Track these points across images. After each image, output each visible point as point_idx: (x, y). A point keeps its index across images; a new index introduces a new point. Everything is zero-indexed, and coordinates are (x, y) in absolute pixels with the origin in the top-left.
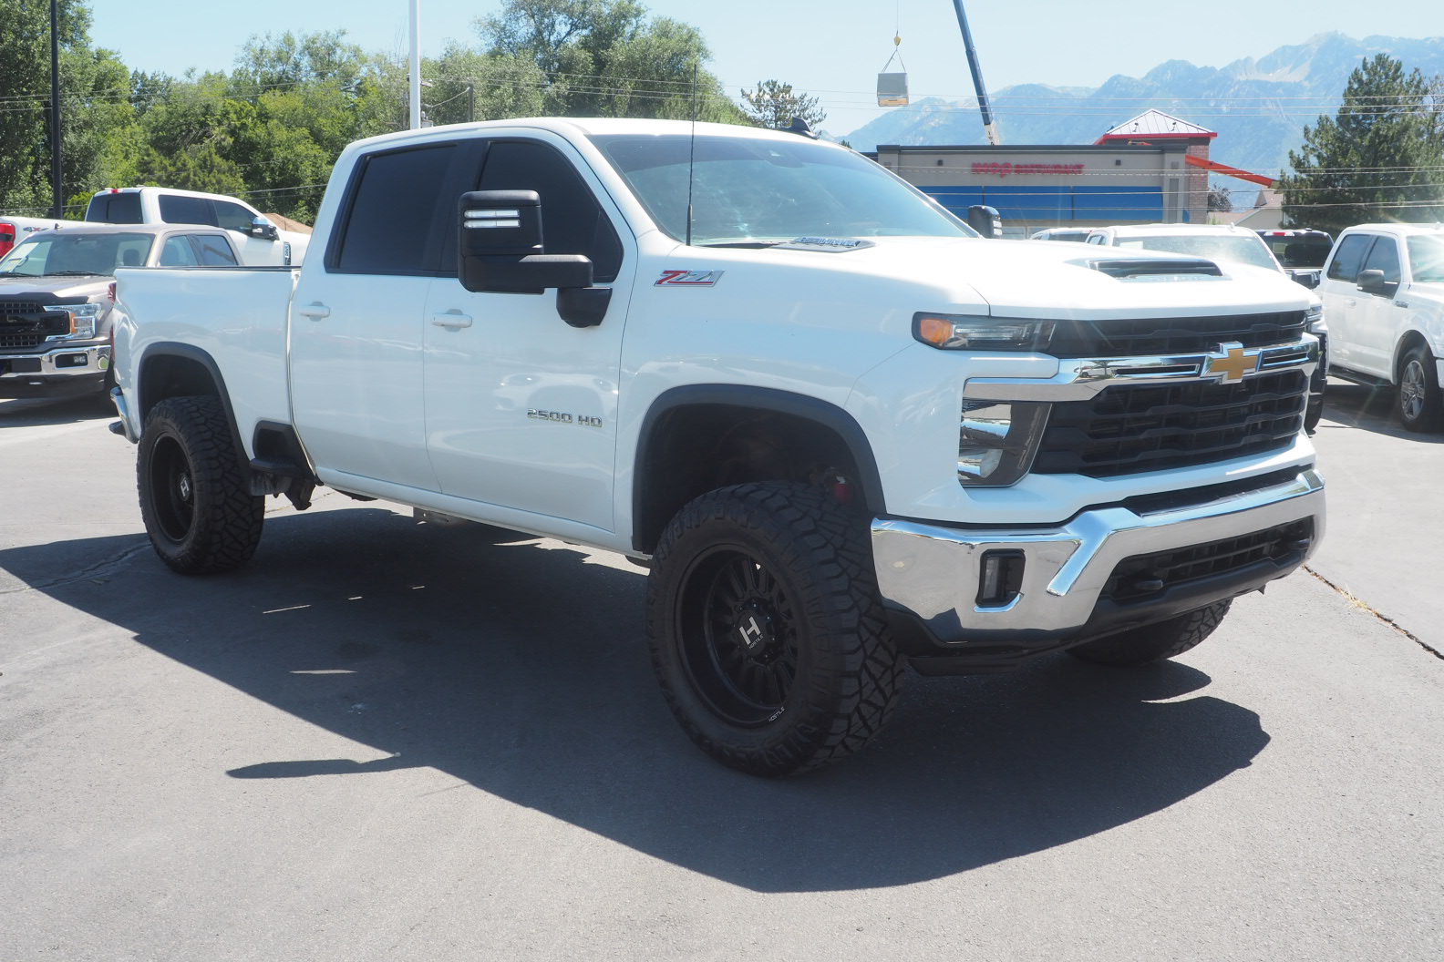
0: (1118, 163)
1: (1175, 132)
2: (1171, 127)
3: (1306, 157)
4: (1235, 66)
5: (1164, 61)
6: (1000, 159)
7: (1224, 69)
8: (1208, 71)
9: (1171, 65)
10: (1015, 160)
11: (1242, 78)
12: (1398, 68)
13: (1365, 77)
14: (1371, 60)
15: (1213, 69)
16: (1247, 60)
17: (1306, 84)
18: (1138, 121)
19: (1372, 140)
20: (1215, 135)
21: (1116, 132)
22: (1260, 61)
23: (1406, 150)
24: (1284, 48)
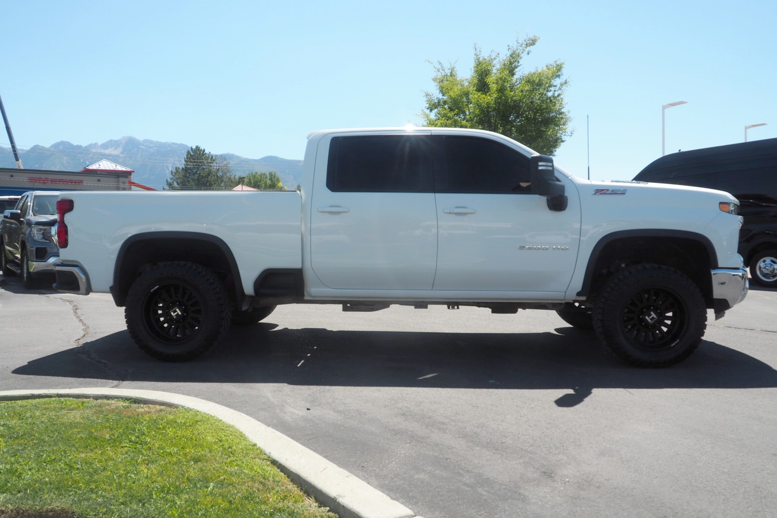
0: (99, 181)
1: (117, 169)
2: (114, 167)
3: (173, 182)
4: (91, 146)
5: (59, 141)
6: (43, 176)
7: (86, 147)
8: (79, 147)
9: (62, 143)
10: (50, 177)
11: (94, 151)
12: (204, 151)
13: (192, 153)
14: (194, 147)
15: (81, 146)
16: (96, 144)
17: (121, 155)
18: (100, 164)
19: (198, 177)
20: (133, 172)
21: (90, 168)
22: (102, 145)
23: (211, 182)
24: (111, 140)
